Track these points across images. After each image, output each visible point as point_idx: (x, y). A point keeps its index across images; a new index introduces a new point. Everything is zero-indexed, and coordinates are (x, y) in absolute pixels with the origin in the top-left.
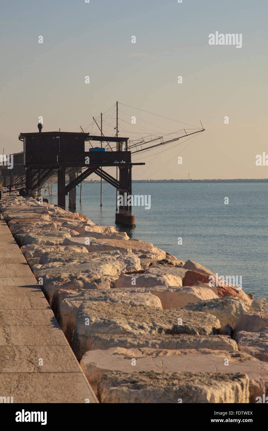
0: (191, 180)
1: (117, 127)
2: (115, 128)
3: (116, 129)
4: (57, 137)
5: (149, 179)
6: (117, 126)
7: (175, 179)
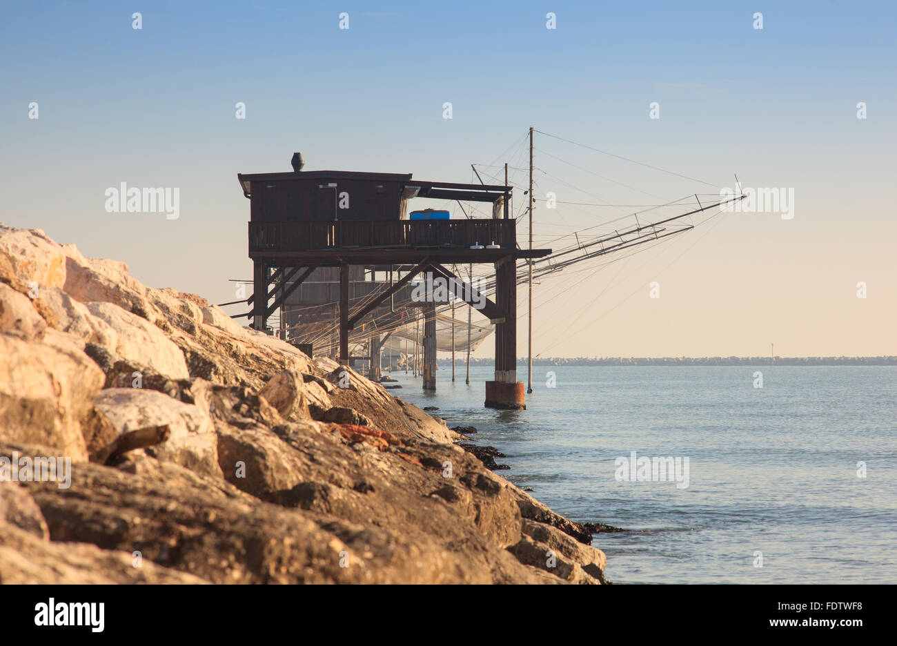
0: (777, 358)
1: (531, 190)
2: (526, 193)
3: (529, 193)
4: (330, 185)
5: (680, 356)
6: (531, 186)
7: (740, 355)
